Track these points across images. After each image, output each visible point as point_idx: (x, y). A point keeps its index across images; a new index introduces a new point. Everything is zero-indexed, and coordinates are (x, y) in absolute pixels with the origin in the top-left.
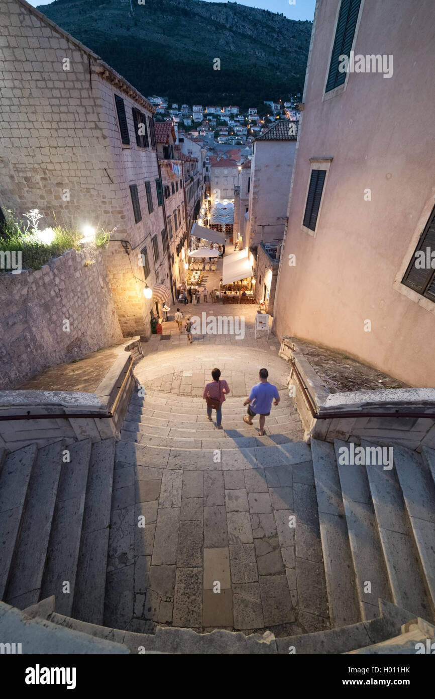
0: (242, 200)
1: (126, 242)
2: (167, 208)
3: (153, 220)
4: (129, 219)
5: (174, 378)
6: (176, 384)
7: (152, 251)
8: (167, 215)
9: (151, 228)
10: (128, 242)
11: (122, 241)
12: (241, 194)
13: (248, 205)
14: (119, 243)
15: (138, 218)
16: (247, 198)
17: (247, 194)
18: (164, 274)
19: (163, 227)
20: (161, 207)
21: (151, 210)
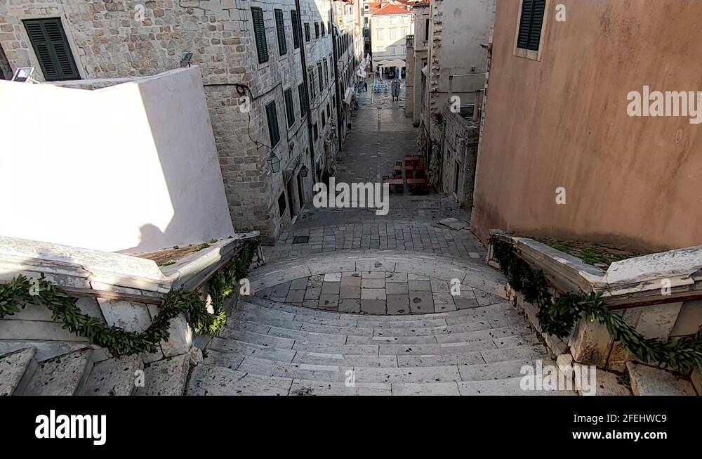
0: (417, 51)
1: (242, 86)
2: (308, 55)
3: (286, 64)
4: (250, 55)
5: (310, 284)
6: (312, 293)
7: (282, 108)
8: (308, 65)
9: (283, 76)
10: (247, 87)
11: (237, 85)
12: (415, 44)
13: (426, 59)
14: (233, 88)
15: (263, 57)
16: (424, 48)
17: (425, 43)
18: (302, 148)
19: (301, 81)
20: (299, 50)
21: (283, 50)
